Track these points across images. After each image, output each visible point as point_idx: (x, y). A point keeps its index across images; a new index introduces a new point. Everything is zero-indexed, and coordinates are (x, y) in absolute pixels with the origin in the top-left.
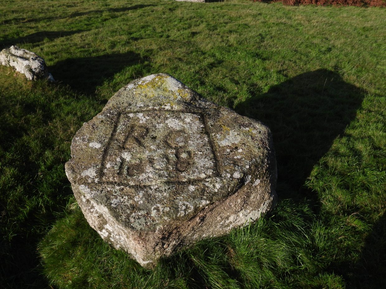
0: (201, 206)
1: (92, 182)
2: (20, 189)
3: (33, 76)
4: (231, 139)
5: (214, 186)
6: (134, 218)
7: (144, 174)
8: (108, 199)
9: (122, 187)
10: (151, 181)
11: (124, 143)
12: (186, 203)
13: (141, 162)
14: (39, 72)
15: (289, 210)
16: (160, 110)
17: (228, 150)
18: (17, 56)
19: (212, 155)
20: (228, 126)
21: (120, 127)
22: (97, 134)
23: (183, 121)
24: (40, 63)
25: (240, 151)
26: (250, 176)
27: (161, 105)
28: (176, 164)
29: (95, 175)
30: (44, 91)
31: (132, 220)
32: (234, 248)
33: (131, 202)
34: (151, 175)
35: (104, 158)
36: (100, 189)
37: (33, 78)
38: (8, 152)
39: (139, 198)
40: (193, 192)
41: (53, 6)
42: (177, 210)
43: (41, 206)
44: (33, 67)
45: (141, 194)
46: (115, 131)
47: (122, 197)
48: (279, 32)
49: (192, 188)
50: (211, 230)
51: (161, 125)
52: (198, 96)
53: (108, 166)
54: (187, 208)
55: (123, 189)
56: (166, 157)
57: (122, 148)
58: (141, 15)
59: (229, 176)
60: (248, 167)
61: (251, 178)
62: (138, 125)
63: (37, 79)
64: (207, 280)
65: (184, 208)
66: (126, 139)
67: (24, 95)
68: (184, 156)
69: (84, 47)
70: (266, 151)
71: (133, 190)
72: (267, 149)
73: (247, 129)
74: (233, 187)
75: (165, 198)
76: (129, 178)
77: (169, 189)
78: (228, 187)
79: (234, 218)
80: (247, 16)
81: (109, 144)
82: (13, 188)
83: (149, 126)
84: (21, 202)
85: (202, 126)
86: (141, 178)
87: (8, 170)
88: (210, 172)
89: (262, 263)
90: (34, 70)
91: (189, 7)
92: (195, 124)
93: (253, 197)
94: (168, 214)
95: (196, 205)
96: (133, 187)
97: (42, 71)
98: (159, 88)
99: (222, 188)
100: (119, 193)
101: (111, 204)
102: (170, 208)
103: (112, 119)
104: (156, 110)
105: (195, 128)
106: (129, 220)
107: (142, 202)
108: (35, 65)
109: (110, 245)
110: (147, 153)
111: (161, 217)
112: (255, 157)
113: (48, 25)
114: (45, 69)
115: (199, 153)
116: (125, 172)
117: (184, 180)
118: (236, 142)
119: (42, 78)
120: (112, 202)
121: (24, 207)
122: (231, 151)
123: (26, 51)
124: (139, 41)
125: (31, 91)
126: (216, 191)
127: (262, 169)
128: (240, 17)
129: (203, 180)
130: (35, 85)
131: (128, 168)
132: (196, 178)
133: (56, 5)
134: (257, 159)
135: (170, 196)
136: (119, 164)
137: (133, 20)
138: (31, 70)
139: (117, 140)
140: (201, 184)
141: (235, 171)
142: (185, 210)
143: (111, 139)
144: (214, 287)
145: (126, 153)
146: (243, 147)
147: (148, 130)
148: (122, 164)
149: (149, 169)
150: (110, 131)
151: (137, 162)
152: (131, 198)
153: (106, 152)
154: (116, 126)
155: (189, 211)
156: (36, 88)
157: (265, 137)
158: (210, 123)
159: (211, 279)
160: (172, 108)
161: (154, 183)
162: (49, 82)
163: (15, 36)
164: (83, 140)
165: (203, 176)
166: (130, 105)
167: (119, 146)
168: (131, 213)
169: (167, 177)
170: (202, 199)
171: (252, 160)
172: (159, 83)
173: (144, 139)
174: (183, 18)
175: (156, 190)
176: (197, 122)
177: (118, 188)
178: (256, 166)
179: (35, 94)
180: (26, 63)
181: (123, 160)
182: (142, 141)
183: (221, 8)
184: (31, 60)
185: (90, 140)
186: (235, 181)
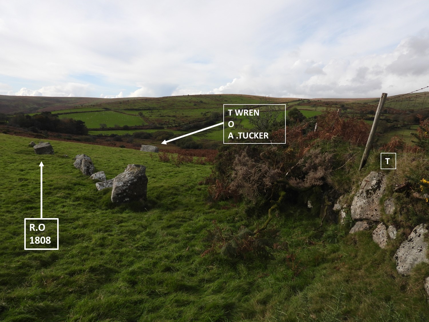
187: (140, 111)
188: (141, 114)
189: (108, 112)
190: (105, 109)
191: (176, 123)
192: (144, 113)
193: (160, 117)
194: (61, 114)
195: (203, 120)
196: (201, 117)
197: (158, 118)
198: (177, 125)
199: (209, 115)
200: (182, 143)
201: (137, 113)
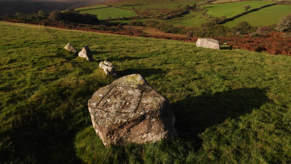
0: (123, 121)
1: (93, 107)
2: (81, 113)
3: (108, 73)
4: (148, 101)
5: (131, 115)
6: (100, 121)
7: (111, 108)
8: (95, 113)
9: (102, 110)
10: (112, 110)
11: (111, 96)
12: (119, 119)
13: (112, 103)
14: (111, 72)
15: (178, 141)
16: (129, 86)
17: (145, 104)
18: (105, 65)
19: (137, 105)
20: (150, 96)
21: (112, 90)
22: (103, 92)
23: (134, 92)
24: (112, 68)
25: (149, 105)
26: (149, 116)
27: (130, 85)
28: (123, 106)
29: (96, 105)
30: (110, 80)
31: (99, 122)
32: (145, 150)
33: (102, 116)
34: (112, 108)
35: (101, 100)
36: (95, 110)
37: (107, 74)
38: (84, 99)
39: (105, 115)
40: (123, 116)
41: (140, 46)
42: (114, 121)
43: (86, 121)
44: (109, 70)
45: (106, 114)
46: (109, 92)
47: (100, 114)
48: (248, 68)
49: (123, 115)
50: (136, 139)
51: (126, 92)
52: (146, 84)
53: (101, 103)
54: (118, 121)
55: (101, 111)
56: (121, 103)
57: (109, 98)
58: (178, 53)
59: (139, 113)
60: (148, 111)
61: (149, 117)
62: (118, 91)
63: (109, 74)
64: (128, 159)
65: (117, 120)
66: (112, 95)
67: (102, 80)
68: (128, 104)
69: (140, 65)
70: (160, 107)
71: (104, 112)
72: (161, 107)
73: (157, 98)
74: (138, 117)
75: (113, 116)
76: (105, 108)
77: (115, 113)
78: (136, 117)
79: (146, 136)
80: (236, 58)
81: (105, 95)
82: (79, 112)
83: (122, 92)
84: (80, 118)
85: (141, 94)
86: (109, 109)
87: (81, 105)
88: (133, 111)
89: (154, 160)
90: (109, 71)
91: (207, 51)
92: (138, 93)
93: (153, 127)
94: (111, 122)
95: (122, 121)
96: (105, 111)
97: (112, 71)
98: (134, 79)
99: (133, 117)
100: (100, 112)
101: (95, 115)
102: (112, 120)
103: (111, 87)
104: (127, 86)
105: (137, 94)
106: (98, 121)
107: (105, 116)
108: (110, 69)
109: (98, 137)
110: (116, 101)
111: (108, 122)
112: (153, 108)
113: (132, 54)
114: (113, 71)
115: (133, 104)
116: (105, 105)
117: (122, 112)
118: (149, 102)
119: (111, 74)
120: (96, 115)
121: (80, 120)
122: (145, 105)
123: (109, 63)
124: (167, 65)
125: (105, 79)
126: (131, 117)
127: (156, 114)
128: (231, 58)
129: (129, 113)
130: (107, 77)
131: (107, 105)
132: (127, 112)
133: (141, 45)
134: (154, 110)
135: (115, 116)
136: (105, 103)
137: (173, 55)
138: (107, 71)
139: (108, 95)
140: (127, 114)
141: (142, 112)
142: (117, 122)
143: (107, 94)
144: (129, 163)
145: (109, 100)
146: (151, 104)
147: (120, 93)
148: (106, 103)
149: (113, 106)
150: (108, 91)
151: (111, 103)
152: (102, 115)
153: (103, 98)
154: (111, 90)
155: (118, 122)
156: (107, 78)
157: (162, 102)
158: (144, 93)
159: (129, 159)
160: (133, 86)
161: (112, 111)
162: (113, 76)
163: (116, 58)
164: (98, 93)
165: (130, 111)
166: (120, 83)
167: (108, 97)
168: (100, 119)
169: (117, 110)
170: (125, 119)
171: (151, 109)
172: (135, 78)
173: (117, 96)
174: (199, 56)
175: (111, 113)
176: (139, 93)
177: (100, 110)
178: (152, 112)
179: (106, 80)
180: (107, 67)
181: (107, 102)
182: (116, 96)
183: (224, 52)
184: (109, 66)
185: (100, 93)
186: (139, 115)
187: (133, 7)
188: (134, 8)
189: (111, 8)
190: (109, 6)
191: (158, 14)
192: (136, 7)
193: (147, 10)
194: (81, 10)
195: (178, 11)
196: (176, 9)
197: (145, 11)
198: (159, 15)
199: (182, 7)
200: (165, 29)
201: (130, 8)
